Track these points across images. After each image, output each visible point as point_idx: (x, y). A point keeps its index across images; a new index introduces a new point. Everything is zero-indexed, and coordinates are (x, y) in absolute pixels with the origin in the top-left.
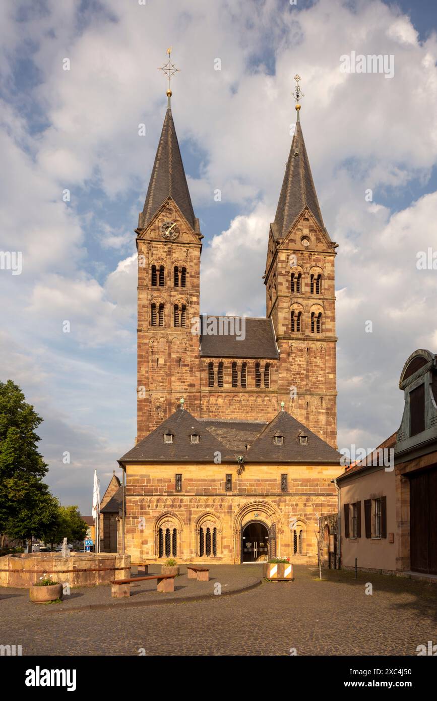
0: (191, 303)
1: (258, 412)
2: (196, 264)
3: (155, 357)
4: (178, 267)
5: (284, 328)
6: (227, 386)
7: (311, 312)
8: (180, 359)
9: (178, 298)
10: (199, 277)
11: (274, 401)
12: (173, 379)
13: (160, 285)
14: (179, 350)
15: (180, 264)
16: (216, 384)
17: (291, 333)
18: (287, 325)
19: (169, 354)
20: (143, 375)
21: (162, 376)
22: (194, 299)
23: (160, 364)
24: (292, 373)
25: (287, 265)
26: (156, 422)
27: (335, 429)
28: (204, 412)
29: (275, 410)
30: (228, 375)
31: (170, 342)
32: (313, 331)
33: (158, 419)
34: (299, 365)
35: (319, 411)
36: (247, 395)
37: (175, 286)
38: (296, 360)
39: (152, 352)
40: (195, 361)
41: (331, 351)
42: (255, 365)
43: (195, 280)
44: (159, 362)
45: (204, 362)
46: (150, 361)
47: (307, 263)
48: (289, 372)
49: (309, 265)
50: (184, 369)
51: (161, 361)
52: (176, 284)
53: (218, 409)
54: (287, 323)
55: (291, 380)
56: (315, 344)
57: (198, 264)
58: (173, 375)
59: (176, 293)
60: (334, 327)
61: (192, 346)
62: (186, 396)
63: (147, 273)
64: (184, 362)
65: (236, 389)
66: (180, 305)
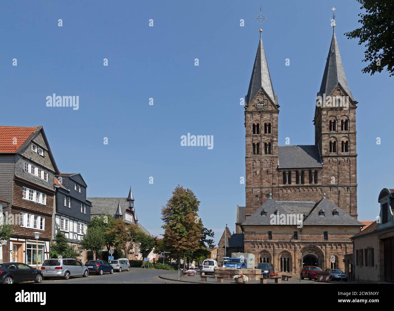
0: (274, 141)
1: (310, 197)
2: (276, 121)
3: (255, 170)
4: (266, 124)
5: (326, 151)
7: (341, 141)
8: (268, 171)
9: (266, 139)
10: (277, 128)
11: (319, 190)
12: (264, 181)
13: (257, 133)
14: (267, 166)
15: (268, 122)
16: (287, 183)
17: (329, 153)
18: (327, 149)
19: (261, 169)
20: (248, 180)
21: (258, 180)
22: (275, 139)
24: (330, 175)
25: (327, 117)
26: (255, 203)
27: (356, 204)
28: (281, 197)
29: (320, 195)
30: (294, 177)
31: (262, 162)
32: (343, 151)
33: (256, 201)
34: (334, 170)
35: (346, 195)
36: (304, 188)
38: (333, 167)
39: (253, 168)
40: (275, 171)
41: (353, 162)
42: (308, 171)
43: (275, 129)
44: (257, 173)
45: (281, 172)
46: (252, 173)
47: (339, 114)
48: (328, 175)
49: (340, 115)
50: (270, 176)
51: (258, 172)
52: (266, 132)
53: (288, 196)
54: (327, 148)
55: (330, 179)
56: (344, 158)
57: (277, 121)
58: (264, 179)
59: (265, 137)
60: (355, 148)
61: (274, 163)
62: (270, 189)
63: (250, 128)
64: (270, 172)
65: (298, 185)
66: (268, 143)
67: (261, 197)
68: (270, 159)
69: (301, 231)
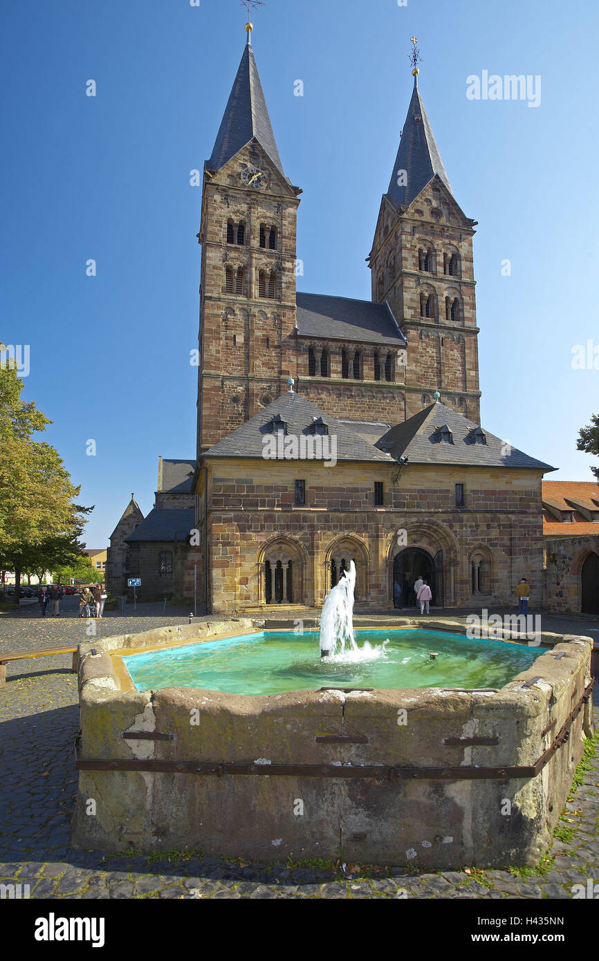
0: (284, 269)
1: (378, 412)
2: (290, 224)
3: (231, 333)
4: (265, 225)
5: (411, 312)
6: (335, 377)
7: (445, 296)
8: (268, 338)
9: (264, 261)
10: (295, 239)
11: (399, 398)
12: (257, 362)
13: (239, 243)
14: (265, 327)
15: (268, 222)
16: (319, 373)
17: (419, 318)
18: (414, 309)
19: (251, 332)
20: (212, 356)
21: (239, 358)
22: (288, 265)
23: (238, 343)
24: (423, 365)
25: (412, 239)
26: (231, 417)
29: (401, 410)
30: (337, 362)
31: (252, 315)
32: (447, 317)
33: (234, 414)
34: (432, 357)
36: (363, 389)
37: (260, 246)
38: (427, 350)
39: (226, 326)
40: (289, 342)
41: (471, 343)
42: (373, 352)
43: (289, 242)
44: (237, 340)
45: (303, 344)
46: (224, 338)
47: (438, 239)
48: (419, 364)
49: (441, 241)
50: (274, 351)
51: (240, 339)
52: (262, 245)
53: (322, 405)
54: (415, 306)
55: (422, 375)
56: (451, 334)
57: (294, 223)
58: (257, 358)
59: (262, 256)
60: (474, 315)
61: (285, 322)
62: (275, 386)
63: (221, 226)
64: (273, 342)
65: (348, 380)
66: (268, 271)
67: (247, 404)
68: (276, 310)
69: (395, 480)
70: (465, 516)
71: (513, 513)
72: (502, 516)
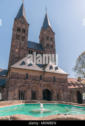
0: (26, 36)
3: (16, 46)
4: (24, 29)
5: (46, 46)
8: (23, 48)
10: (28, 32)
13: (19, 31)
19: (20, 46)
31: (20, 43)
32: (51, 47)
33: (16, 60)
37: (22, 32)
40: (26, 49)
45: (28, 49)
50: (23, 50)
51: (18, 47)
57: (28, 29)
59: (23, 34)
62: (23, 56)
63: (16, 28)
66: (23, 36)
69: (44, 75)
70: (55, 83)
71: (63, 83)
72: (61, 83)
